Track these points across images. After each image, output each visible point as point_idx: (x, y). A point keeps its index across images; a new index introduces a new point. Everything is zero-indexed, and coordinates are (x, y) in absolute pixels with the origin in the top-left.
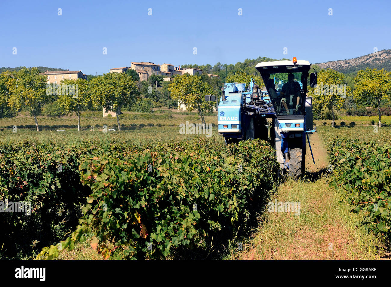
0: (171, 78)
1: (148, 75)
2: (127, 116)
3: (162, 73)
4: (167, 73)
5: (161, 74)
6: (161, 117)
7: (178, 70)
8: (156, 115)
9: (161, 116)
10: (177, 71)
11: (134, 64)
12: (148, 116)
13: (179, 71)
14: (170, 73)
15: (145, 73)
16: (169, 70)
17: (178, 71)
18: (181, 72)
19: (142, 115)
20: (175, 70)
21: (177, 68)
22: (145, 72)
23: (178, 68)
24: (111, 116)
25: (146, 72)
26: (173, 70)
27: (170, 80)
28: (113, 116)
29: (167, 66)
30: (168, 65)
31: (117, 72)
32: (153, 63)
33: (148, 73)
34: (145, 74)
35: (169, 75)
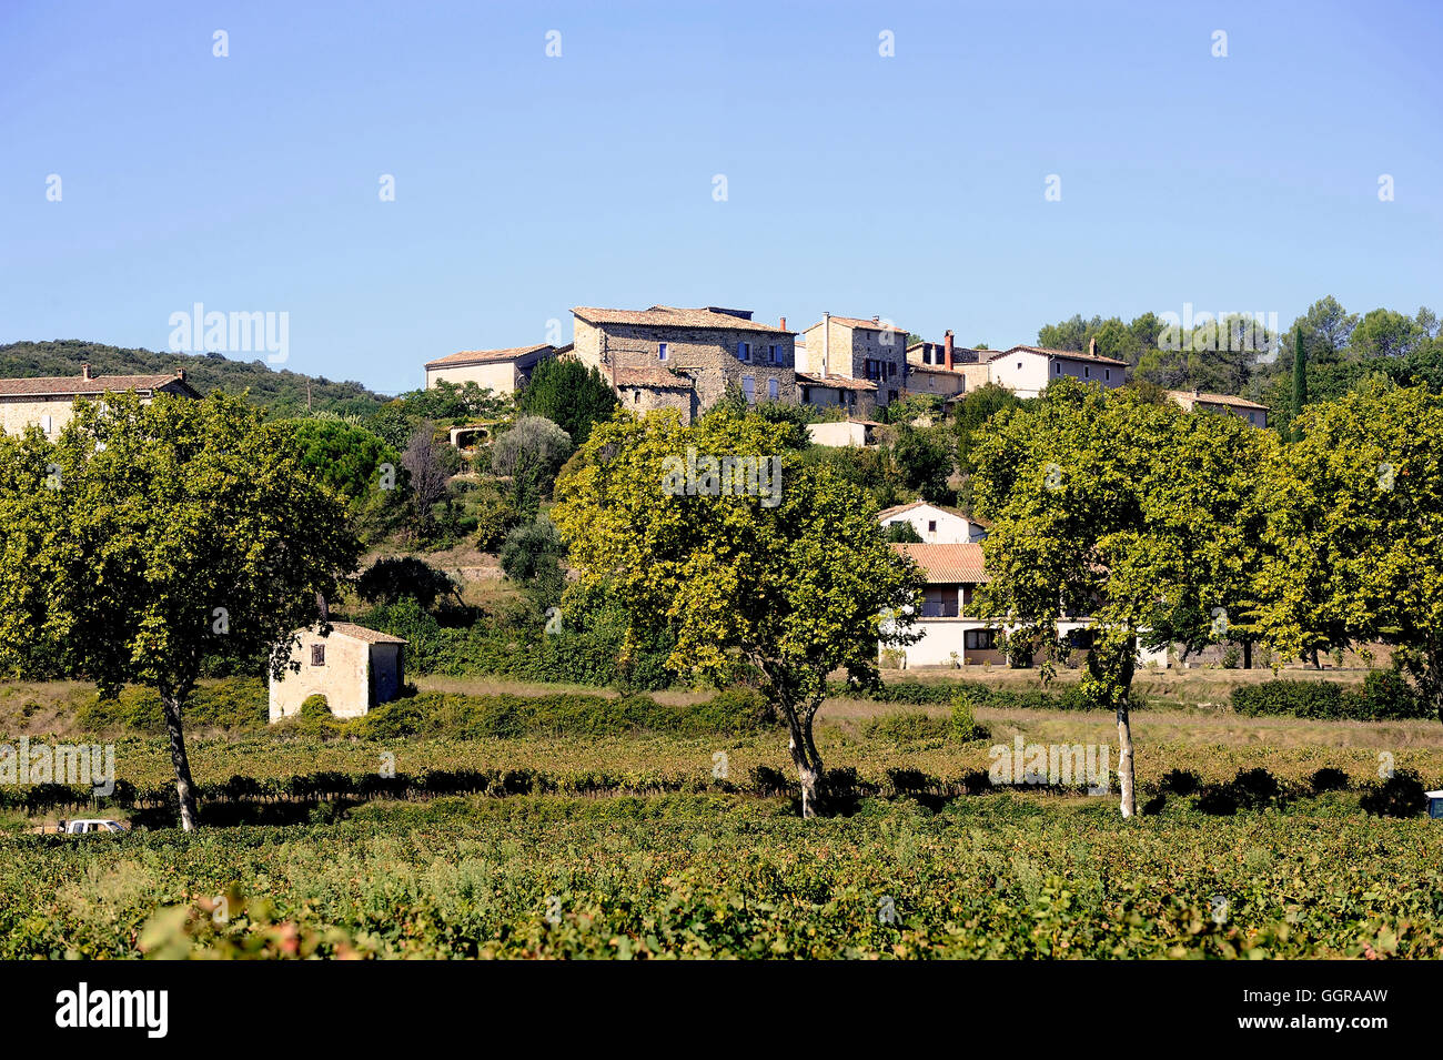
0: (868, 428)
1: (695, 402)
2: (446, 713)
3: (809, 386)
4: (842, 390)
5: (799, 391)
6: (697, 720)
7: (940, 360)
8: (660, 708)
9: (696, 710)
10: (932, 373)
11: (596, 325)
12: (598, 714)
13: (943, 374)
14: (869, 384)
15: (667, 390)
16: (867, 368)
17: (941, 368)
18: (960, 377)
19: (553, 703)
20: (907, 366)
21: (927, 348)
22: (672, 381)
23: (940, 350)
24: (328, 710)
25: (684, 381)
26: (893, 366)
27: (859, 441)
28: (338, 713)
29: (845, 337)
30: (857, 330)
31: (471, 384)
32: (746, 315)
33: (692, 391)
34: (674, 397)
35: (862, 403)
